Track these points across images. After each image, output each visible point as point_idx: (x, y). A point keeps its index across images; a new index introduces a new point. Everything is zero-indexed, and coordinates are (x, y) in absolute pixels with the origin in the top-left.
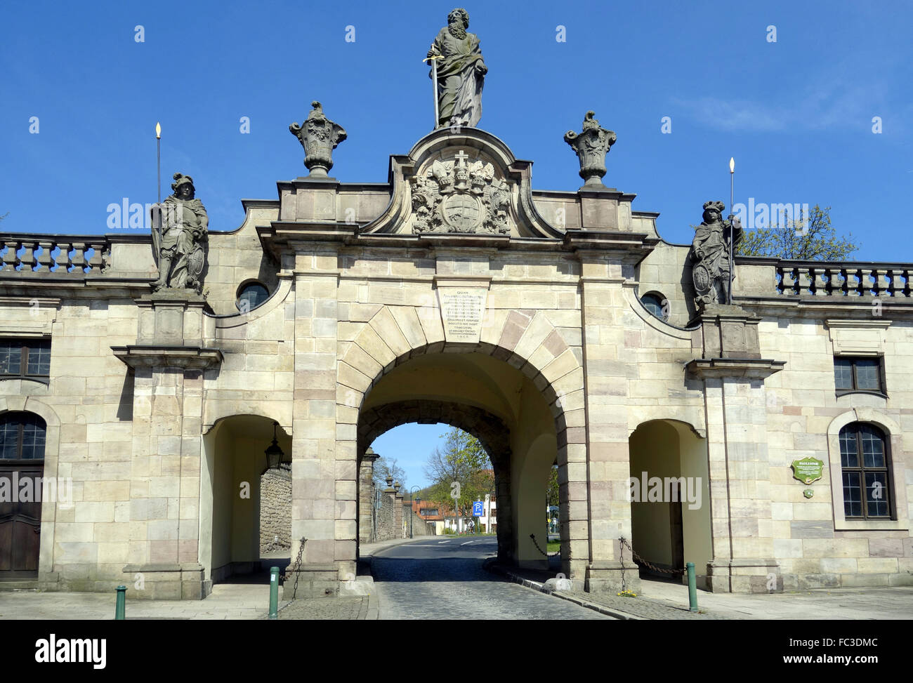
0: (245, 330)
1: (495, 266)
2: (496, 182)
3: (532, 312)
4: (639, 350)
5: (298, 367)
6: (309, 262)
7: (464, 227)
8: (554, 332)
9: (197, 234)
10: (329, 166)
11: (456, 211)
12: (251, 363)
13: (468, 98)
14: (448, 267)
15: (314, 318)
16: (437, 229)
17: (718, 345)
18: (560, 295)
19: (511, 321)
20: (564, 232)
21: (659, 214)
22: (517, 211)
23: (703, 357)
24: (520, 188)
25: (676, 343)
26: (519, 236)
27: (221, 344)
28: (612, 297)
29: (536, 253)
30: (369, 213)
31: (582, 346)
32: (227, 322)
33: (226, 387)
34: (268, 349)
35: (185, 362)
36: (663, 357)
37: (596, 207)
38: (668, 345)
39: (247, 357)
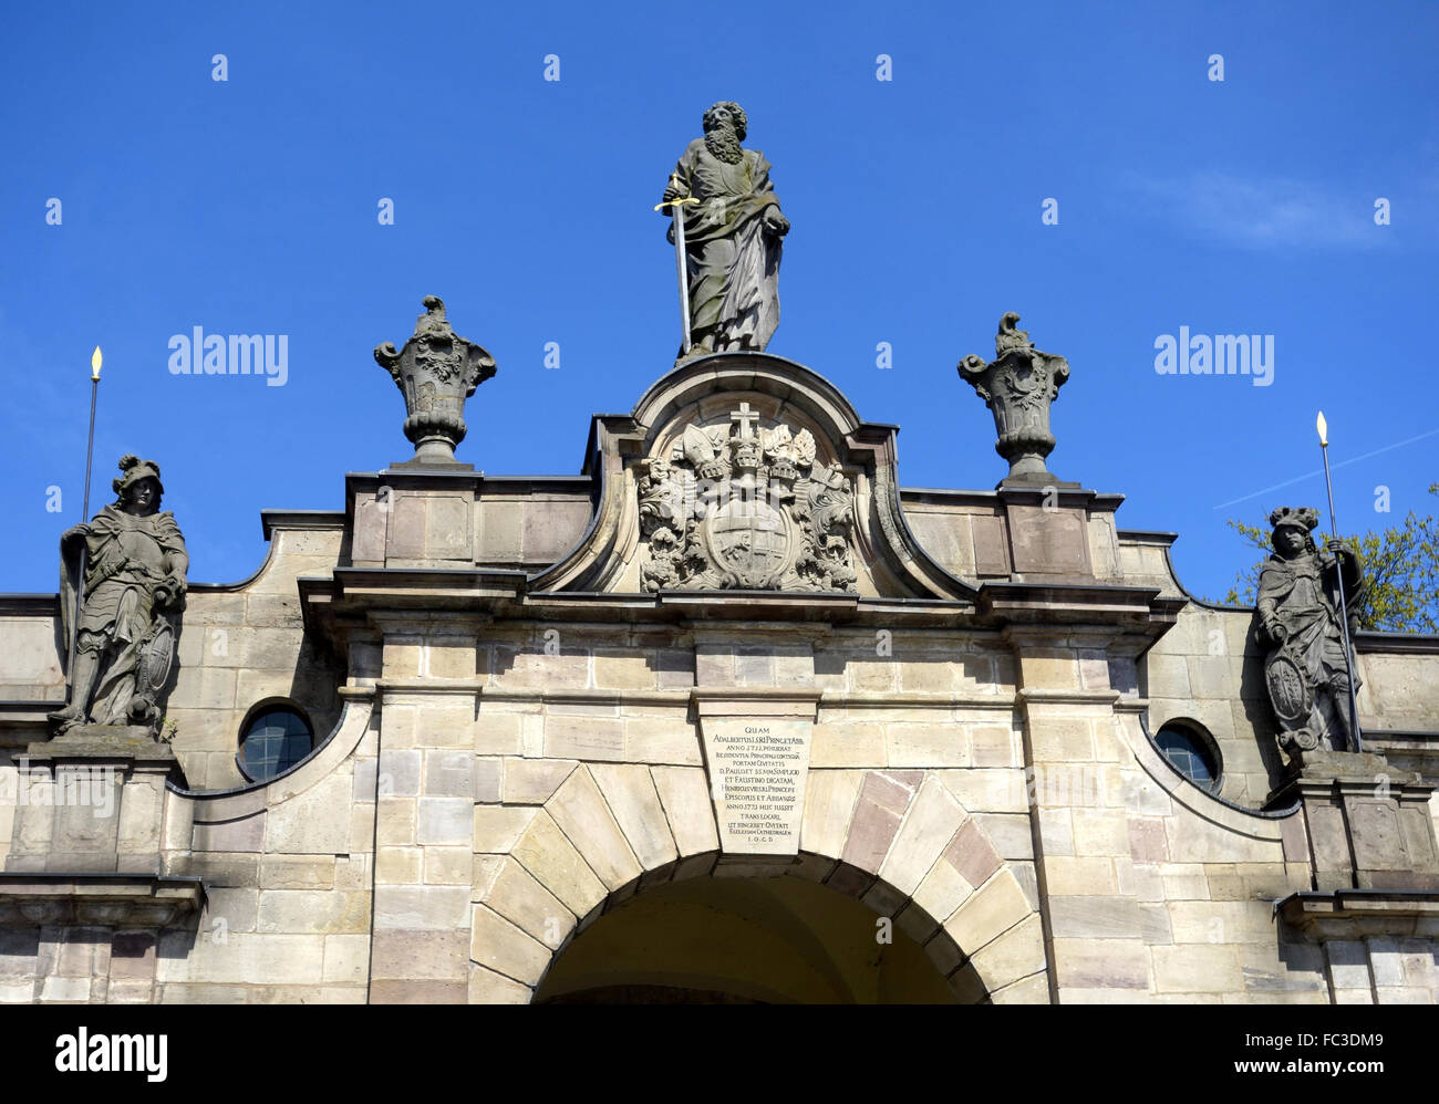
0: (260, 827)
1: (829, 664)
2: (819, 471)
3: (914, 775)
4: (1166, 869)
5: (382, 922)
6: (413, 661)
7: (755, 576)
8: (967, 826)
9: (162, 594)
10: (456, 435)
11: (737, 538)
12: (271, 914)
13: (751, 285)
14: (724, 669)
15: (420, 796)
16: (696, 581)
17: (1344, 856)
18: (976, 733)
19: (870, 799)
20: (976, 585)
21: (1175, 537)
22: (869, 537)
23: (1315, 886)
24: (873, 485)
25: (1249, 852)
26: (876, 595)
27: (203, 864)
28: (1093, 737)
29: (915, 634)
30: (546, 544)
31: (1035, 860)
32: (221, 809)
33: (208, 976)
34: (311, 876)
35: (119, 914)
36: (1224, 884)
37: (1040, 526)
38: (1231, 856)
39: (262, 897)
